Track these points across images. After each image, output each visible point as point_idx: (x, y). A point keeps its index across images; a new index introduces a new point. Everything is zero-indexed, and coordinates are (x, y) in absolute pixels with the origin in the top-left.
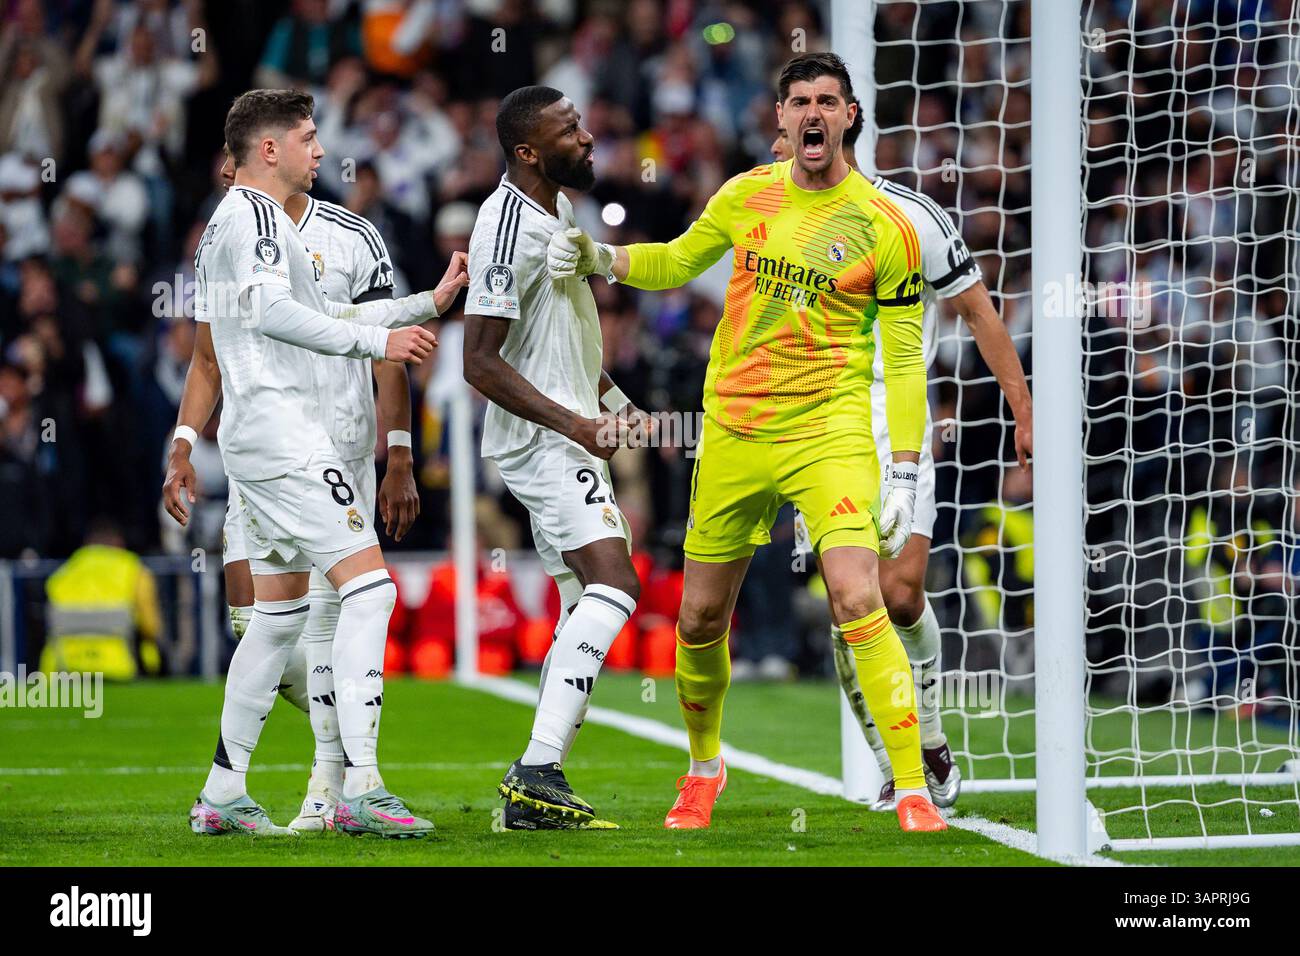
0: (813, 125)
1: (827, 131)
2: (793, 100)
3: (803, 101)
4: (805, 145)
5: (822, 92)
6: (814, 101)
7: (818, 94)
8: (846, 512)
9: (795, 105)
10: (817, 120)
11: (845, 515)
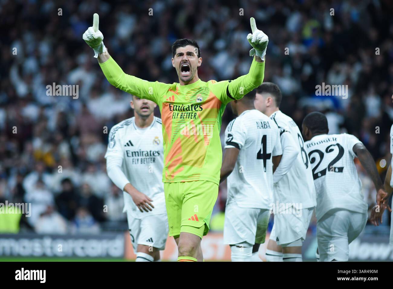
0: (185, 63)
1: (191, 66)
2: (177, 55)
3: (181, 54)
4: (182, 72)
5: (188, 51)
6: (185, 54)
7: (186, 51)
8: (194, 220)
9: (178, 56)
10: (187, 61)
11: (194, 221)
